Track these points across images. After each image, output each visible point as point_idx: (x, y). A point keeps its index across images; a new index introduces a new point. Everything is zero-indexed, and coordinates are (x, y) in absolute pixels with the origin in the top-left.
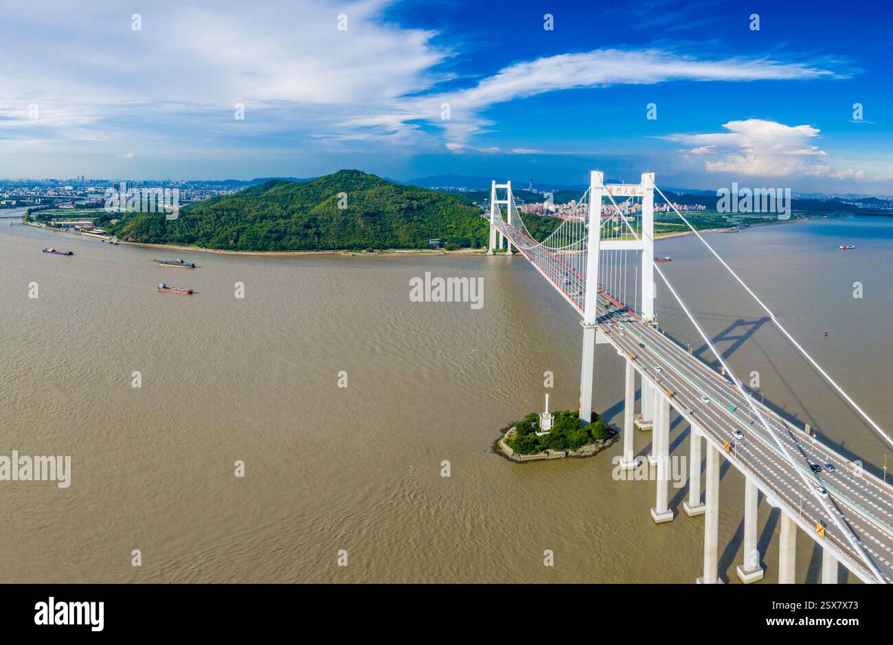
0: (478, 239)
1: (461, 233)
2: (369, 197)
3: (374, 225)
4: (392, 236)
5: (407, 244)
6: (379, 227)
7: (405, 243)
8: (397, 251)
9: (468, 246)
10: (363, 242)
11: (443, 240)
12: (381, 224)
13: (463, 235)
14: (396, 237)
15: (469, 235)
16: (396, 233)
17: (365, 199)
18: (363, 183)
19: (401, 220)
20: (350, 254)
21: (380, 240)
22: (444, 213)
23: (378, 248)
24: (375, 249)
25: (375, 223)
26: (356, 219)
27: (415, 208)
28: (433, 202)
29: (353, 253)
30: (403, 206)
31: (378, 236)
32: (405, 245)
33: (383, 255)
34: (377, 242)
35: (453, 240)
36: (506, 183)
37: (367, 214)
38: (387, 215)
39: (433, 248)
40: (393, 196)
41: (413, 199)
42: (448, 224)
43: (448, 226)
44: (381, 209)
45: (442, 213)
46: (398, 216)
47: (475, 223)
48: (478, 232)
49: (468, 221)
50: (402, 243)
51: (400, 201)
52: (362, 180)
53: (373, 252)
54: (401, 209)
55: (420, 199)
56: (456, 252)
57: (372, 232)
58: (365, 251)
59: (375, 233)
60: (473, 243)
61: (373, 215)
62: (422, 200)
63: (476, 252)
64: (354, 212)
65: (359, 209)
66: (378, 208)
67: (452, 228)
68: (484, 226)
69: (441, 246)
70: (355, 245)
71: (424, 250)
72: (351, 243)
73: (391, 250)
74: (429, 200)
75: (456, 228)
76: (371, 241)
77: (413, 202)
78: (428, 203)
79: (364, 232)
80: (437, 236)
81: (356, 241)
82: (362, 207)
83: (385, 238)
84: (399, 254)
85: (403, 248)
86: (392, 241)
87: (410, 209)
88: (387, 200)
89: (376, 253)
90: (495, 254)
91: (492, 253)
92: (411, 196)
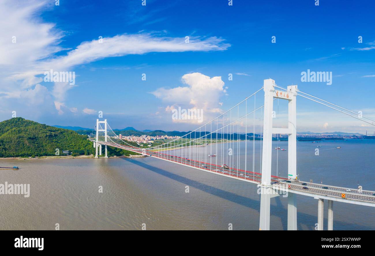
0: (88, 150)
1: (78, 148)
2: (30, 130)
3: (34, 144)
4: (44, 149)
5: (52, 153)
6: (36, 145)
7: (51, 153)
8: (48, 157)
9: (83, 154)
10: (29, 153)
11: (70, 152)
12: (37, 143)
13: (79, 149)
14: (46, 150)
15: (82, 149)
16: (45, 148)
17: (28, 130)
18: (25, 123)
19: (48, 141)
20: (23, 159)
21: (37, 151)
22: (68, 138)
23: (37, 156)
24: (36, 156)
25: (34, 143)
26: (24, 141)
27: (53, 135)
28: (62, 133)
29: (25, 159)
30: (48, 134)
31: (36, 149)
32: (51, 154)
33: (41, 159)
34: (36, 153)
35: (75, 151)
36: (104, 121)
37: (30, 138)
38: (40, 139)
39: (66, 155)
40: (42, 129)
41: (52, 131)
42: (70, 143)
43: (70, 144)
44: (36, 136)
45: (67, 138)
46: (46, 139)
47: (85, 142)
48: (87, 147)
49: (81, 142)
50: (49, 153)
51: (46, 132)
52: (24, 122)
53: (35, 157)
54: (47, 136)
55: (55, 131)
56: (78, 157)
57: (34, 147)
58: (31, 157)
59: (35, 148)
60: (86, 152)
61: (33, 139)
62: (56, 132)
63: (89, 157)
64: (23, 137)
65: (25, 136)
66: (35, 135)
67: (73, 145)
68: (89, 144)
69: (70, 154)
70: (25, 154)
71: (61, 156)
72: (23, 153)
73: (44, 157)
74: (60, 132)
75: (75, 146)
76: (33, 152)
77: (52, 132)
78: (59, 133)
79: (29, 147)
80: (66, 149)
81: (26, 152)
82: (27, 135)
83: (40, 150)
84: (49, 159)
85: (50, 155)
86: (44, 152)
87: (51, 136)
88: (39, 131)
89: (37, 158)
90: (99, 158)
91: (98, 157)
92: (50, 129)
